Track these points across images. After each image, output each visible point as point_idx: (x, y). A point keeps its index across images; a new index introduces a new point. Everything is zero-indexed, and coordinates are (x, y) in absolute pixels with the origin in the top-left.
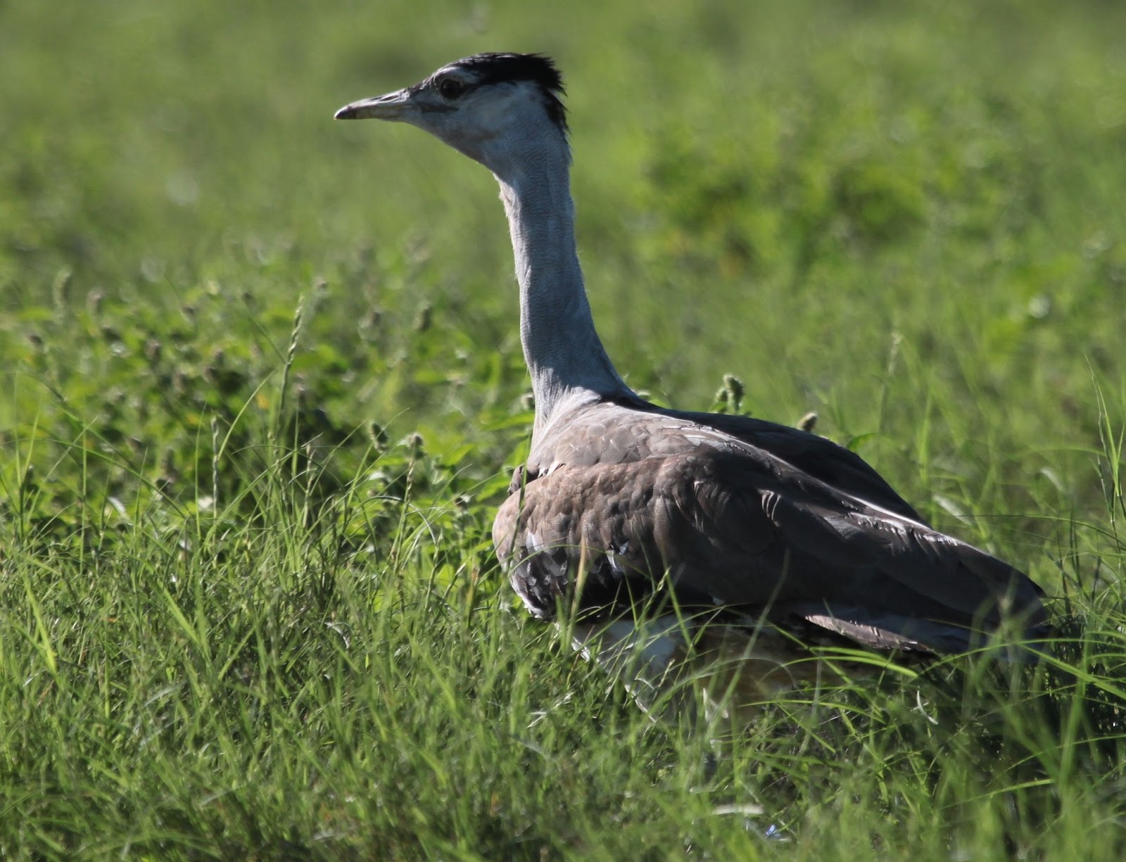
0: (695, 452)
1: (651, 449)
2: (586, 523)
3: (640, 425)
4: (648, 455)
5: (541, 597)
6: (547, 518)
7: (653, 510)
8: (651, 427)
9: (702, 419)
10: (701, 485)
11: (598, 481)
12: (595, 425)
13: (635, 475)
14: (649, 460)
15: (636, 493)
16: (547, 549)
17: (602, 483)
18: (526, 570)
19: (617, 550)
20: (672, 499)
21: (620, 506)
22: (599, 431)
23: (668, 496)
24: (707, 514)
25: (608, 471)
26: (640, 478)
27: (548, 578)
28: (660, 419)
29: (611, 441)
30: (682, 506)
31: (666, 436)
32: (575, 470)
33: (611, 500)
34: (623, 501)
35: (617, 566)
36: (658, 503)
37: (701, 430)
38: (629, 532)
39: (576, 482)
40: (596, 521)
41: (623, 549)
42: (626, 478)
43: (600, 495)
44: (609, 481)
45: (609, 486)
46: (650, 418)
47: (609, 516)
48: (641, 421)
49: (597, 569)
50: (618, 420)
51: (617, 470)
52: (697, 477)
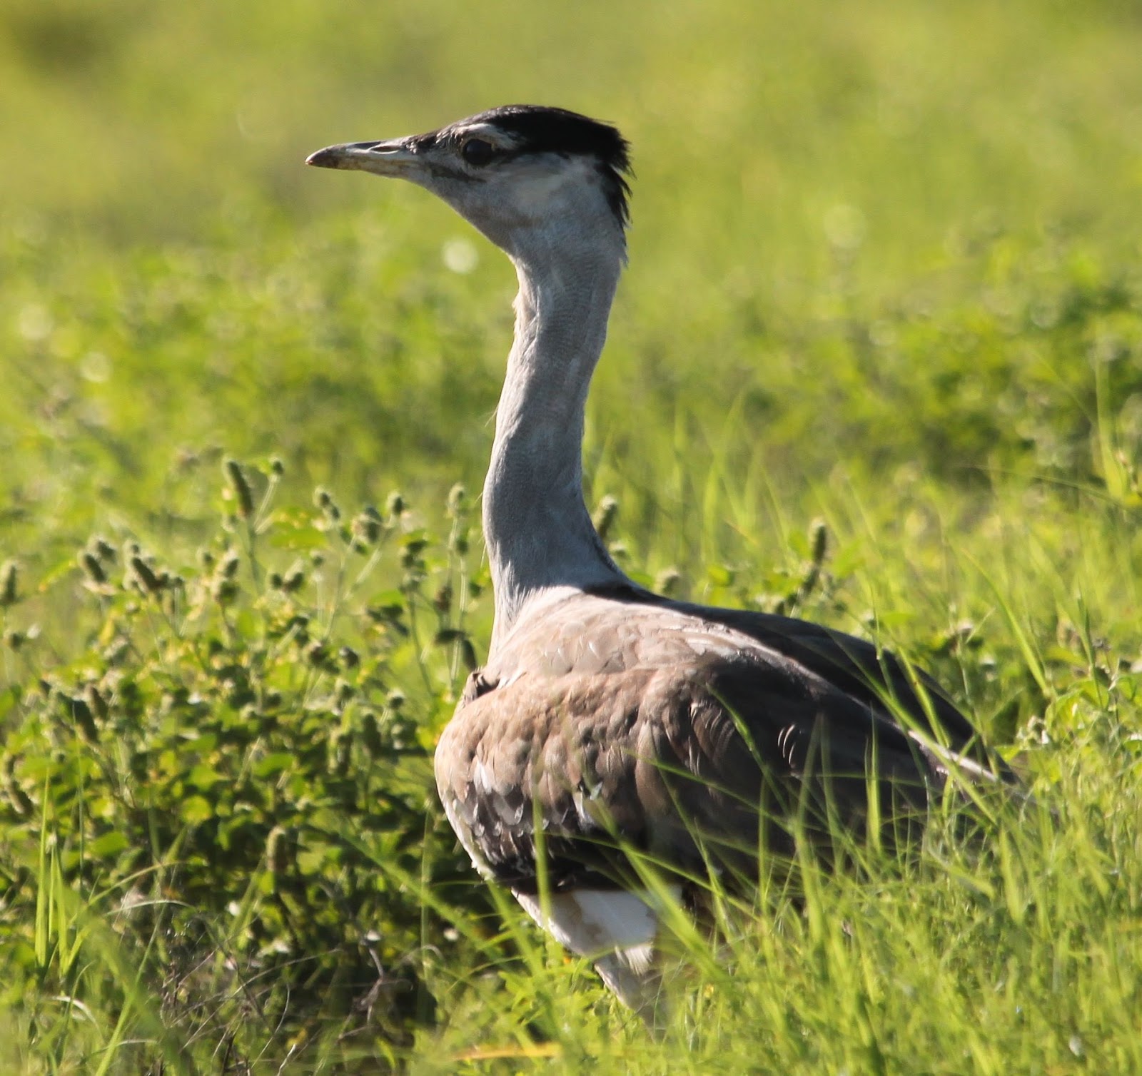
0: (696, 663)
1: (640, 656)
2: (550, 755)
3: (630, 624)
4: (634, 665)
5: (490, 852)
6: (501, 744)
7: (636, 740)
8: (644, 627)
9: (712, 616)
10: (700, 710)
11: (567, 698)
12: (573, 622)
13: (617, 691)
14: (636, 671)
15: (616, 716)
16: (499, 789)
17: (573, 701)
18: (472, 814)
19: (587, 793)
20: (662, 728)
21: (594, 733)
22: (577, 630)
23: (656, 722)
24: (705, 749)
25: (583, 684)
26: (623, 695)
27: (498, 827)
28: (658, 615)
29: (591, 645)
30: (673, 737)
31: (660, 640)
32: (541, 681)
33: (584, 724)
34: (598, 727)
35: (586, 815)
36: (644, 732)
37: (711, 632)
38: (605, 769)
39: (541, 698)
40: (563, 752)
41: (595, 792)
42: (605, 695)
43: (570, 716)
44: (582, 698)
45: (581, 705)
46: (645, 613)
47: (580, 746)
48: (633, 617)
49: (561, 818)
50: (604, 615)
51: (594, 683)
52: (695, 699)
